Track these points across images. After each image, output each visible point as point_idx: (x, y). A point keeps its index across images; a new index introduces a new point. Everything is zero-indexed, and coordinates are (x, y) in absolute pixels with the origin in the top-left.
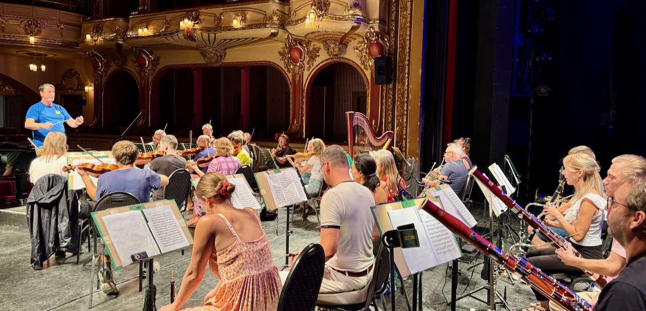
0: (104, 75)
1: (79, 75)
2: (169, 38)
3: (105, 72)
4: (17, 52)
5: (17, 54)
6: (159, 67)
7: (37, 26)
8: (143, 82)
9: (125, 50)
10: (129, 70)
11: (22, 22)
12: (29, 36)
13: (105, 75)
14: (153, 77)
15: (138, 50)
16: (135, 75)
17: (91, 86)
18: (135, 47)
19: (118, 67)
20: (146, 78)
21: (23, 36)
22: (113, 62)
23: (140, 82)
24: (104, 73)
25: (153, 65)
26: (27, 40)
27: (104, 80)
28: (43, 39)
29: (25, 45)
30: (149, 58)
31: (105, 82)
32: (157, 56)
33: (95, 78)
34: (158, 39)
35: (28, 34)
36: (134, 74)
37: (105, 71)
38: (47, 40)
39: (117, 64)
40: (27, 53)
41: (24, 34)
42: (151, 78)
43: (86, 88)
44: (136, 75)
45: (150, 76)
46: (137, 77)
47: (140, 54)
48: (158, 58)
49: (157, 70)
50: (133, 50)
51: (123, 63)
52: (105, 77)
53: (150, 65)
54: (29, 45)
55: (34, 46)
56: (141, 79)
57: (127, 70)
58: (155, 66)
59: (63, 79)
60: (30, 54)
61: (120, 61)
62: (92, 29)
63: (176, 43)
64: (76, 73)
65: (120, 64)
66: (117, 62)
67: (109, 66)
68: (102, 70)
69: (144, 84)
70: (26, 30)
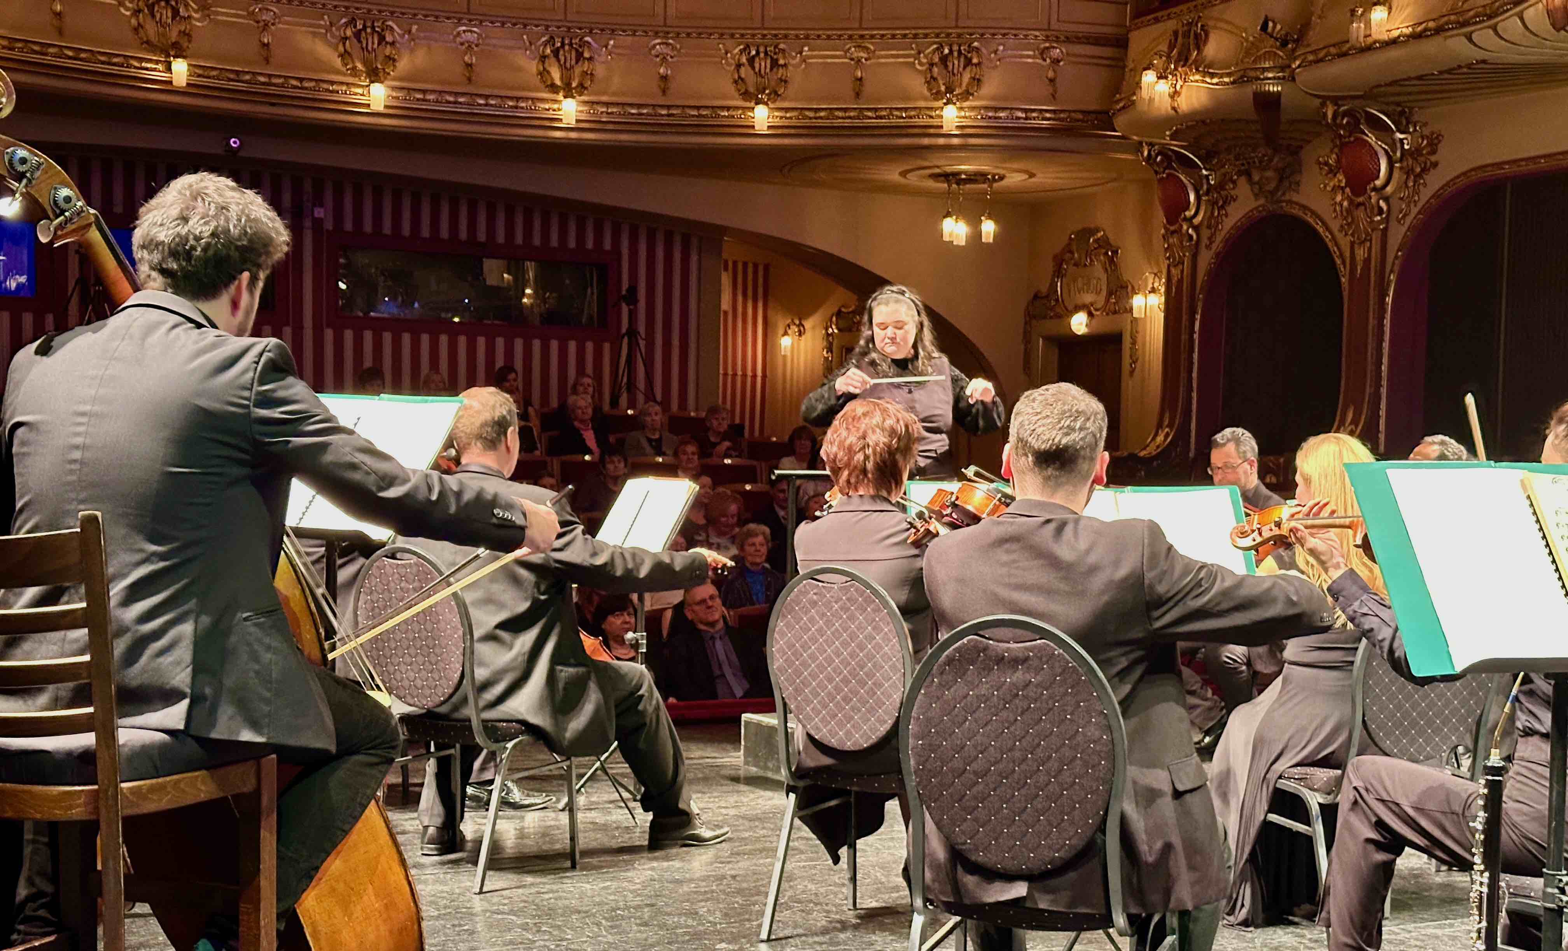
0: (1205, 241)
1: (1115, 252)
2: (1483, 36)
3: (1209, 227)
4: (904, 174)
5: (902, 180)
6: (1435, 182)
7: (968, 62)
8: (1361, 253)
9: (1292, 122)
10: (1304, 208)
11: (919, 53)
12: (940, 103)
13: (1211, 239)
14: (1404, 229)
15: (1345, 114)
16: (1327, 228)
17: (1153, 290)
18: (1336, 101)
19: (1262, 201)
20: (1376, 237)
21: (922, 104)
22: (1242, 181)
23: (1347, 254)
24: (1206, 233)
25: (1408, 172)
26: (935, 122)
27: (1206, 259)
28: (986, 108)
29: (926, 141)
30: (1393, 144)
31: (1209, 273)
32: (1426, 132)
33: (1172, 255)
34: (1431, 47)
35: (937, 96)
36: (1324, 223)
37: (1212, 223)
38: (1002, 114)
39: (1259, 190)
40: (935, 177)
41: (926, 99)
42: (1398, 234)
43: (1138, 302)
44: (1335, 226)
45: (1393, 223)
46: (1339, 236)
47: (1354, 127)
48: (1434, 143)
49: (1426, 194)
50: (1325, 115)
51: (1281, 180)
52: (1208, 247)
53: (1396, 174)
54: (941, 141)
55: (955, 141)
56: (1352, 244)
57: (1296, 211)
58: (1419, 176)
59: (1058, 272)
60: (947, 177)
61: (1269, 174)
62: (1164, 48)
63: (1512, 57)
64: (1104, 244)
65: (1272, 186)
66: (1256, 178)
67: (1228, 201)
68: (1196, 221)
69: (1367, 261)
70: (931, 81)
